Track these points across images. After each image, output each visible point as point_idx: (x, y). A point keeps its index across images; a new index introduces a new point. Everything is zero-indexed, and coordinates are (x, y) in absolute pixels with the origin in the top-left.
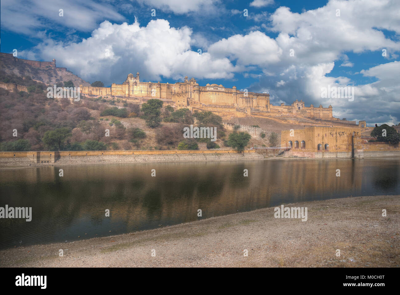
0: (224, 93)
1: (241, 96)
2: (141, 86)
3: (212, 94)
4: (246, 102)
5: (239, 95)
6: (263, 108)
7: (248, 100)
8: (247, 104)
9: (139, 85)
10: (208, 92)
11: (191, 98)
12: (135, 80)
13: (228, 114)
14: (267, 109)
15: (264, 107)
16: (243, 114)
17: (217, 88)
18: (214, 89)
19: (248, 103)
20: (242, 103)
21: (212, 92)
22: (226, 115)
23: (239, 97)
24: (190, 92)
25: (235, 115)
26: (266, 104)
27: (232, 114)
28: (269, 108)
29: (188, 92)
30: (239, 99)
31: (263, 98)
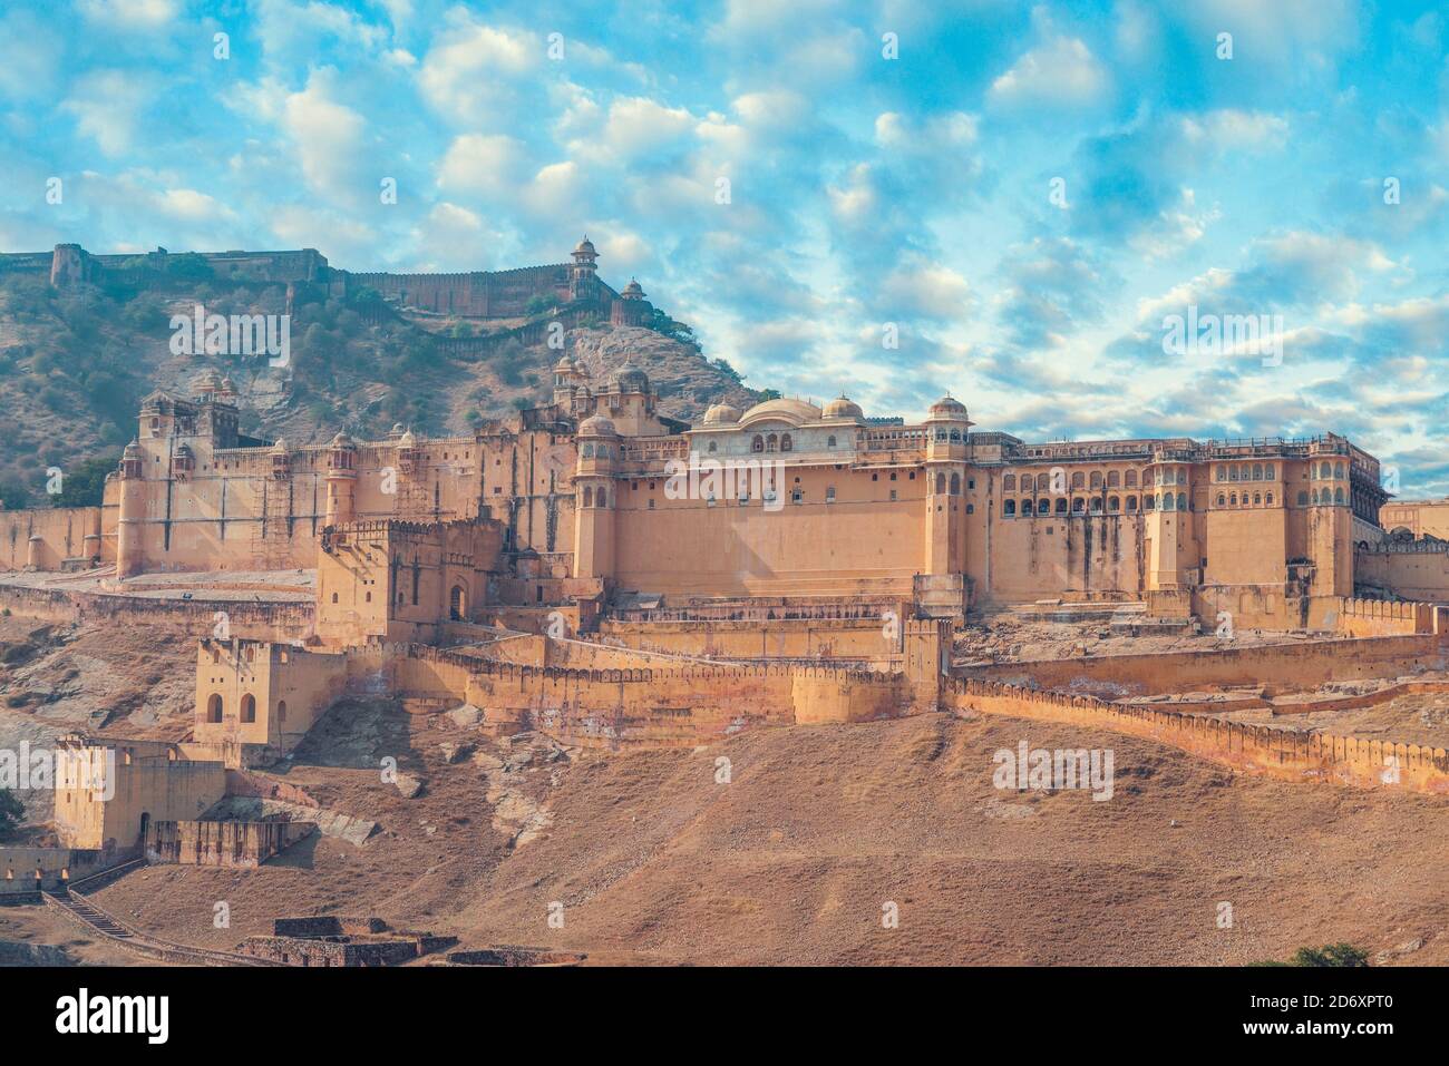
1: (1019, 495)
2: (220, 483)
4: (1070, 545)
5: (997, 479)
7: (1096, 524)
8: (1080, 566)
9: (207, 473)
11: (551, 548)
12: (181, 442)
14: (1305, 610)
15: (1257, 591)
19: (1096, 554)
20: (1026, 559)
22: (683, 705)
23: (991, 503)
24: (547, 499)
25: (770, 698)
26: (1297, 558)
27: (739, 687)
28: (1321, 597)
29: (531, 499)
30: (997, 520)
31: (1259, 487)
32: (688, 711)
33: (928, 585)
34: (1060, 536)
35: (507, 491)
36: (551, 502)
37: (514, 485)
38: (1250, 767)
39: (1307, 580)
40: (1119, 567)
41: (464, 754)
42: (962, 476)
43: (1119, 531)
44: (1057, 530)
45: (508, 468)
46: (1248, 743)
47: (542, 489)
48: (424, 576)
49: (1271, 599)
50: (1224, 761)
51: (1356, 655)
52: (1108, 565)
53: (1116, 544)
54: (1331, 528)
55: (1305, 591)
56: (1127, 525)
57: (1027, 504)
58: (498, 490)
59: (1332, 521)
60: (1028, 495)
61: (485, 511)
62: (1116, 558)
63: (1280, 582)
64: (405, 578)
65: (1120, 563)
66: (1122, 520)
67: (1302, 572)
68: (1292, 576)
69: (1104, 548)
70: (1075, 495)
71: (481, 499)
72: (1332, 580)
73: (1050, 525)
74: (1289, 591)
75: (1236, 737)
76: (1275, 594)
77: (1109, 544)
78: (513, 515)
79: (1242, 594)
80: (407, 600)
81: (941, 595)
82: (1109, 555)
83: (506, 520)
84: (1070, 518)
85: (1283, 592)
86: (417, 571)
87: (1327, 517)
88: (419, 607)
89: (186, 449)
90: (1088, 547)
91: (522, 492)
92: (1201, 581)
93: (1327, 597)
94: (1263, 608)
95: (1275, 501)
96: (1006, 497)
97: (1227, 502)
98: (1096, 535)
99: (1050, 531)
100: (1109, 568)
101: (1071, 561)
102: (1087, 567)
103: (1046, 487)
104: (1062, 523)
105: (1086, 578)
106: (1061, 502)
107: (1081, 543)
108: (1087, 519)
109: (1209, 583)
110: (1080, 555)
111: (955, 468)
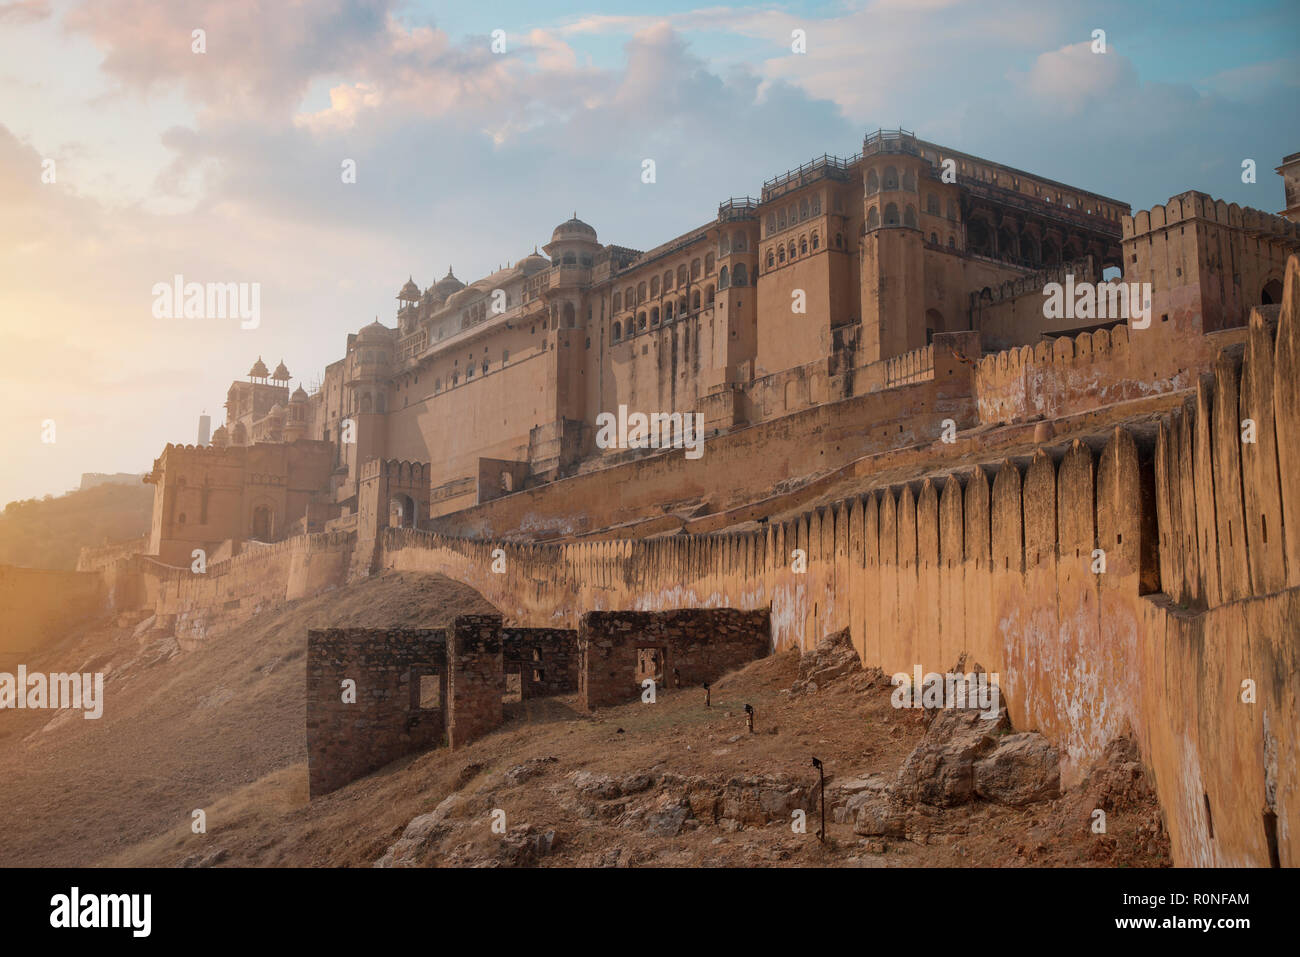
1: (623, 314)
3: (450, 383)
4: (661, 365)
15: (802, 373)
17: (483, 307)
23: (602, 329)
28: (867, 366)
31: (805, 230)
33: (541, 437)
34: (653, 353)
35: (338, 414)
37: (341, 407)
39: (853, 346)
40: (699, 380)
42: (577, 305)
43: (700, 333)
44: (651, 347)
45: (339, 390)
48: (217, 496)
49: (814, 380)
52: (690, 380)
53: (696, 352)
54: (876, 263)
55: (850, 362)
56: (703, 319)
57: (630, 324)
59: (876, 251)
60: (630, 314)
61: (327, 433)
62: (696, 367)
63: (823, 353)
65: (699, 374)
67: (848, 336)
68: (838, 344)
69: (687, 360)
70: (666, 300)
71: (325, 425)
72: (877, 340)
73: (644, 344)
74: (833, 365)
76: (818, 374)
77: (690, 354)
79: (787, 384)
81: (546, 448)
82: (690, 367)
83: (336, 443)
84: (660, 330)
85: (825, 367)
87: (872, 246)
90: (674, 361)
92: (752, 374)
93: (873, 363)
94: (807, 399)
95: (820, 243)
96: (614, 320)
97: (776, 260)
98: (681, 344)
99: (645, 350)
100: (690, 386)
101: (661, 383)
102: (673, 387)
103: (644, 298)
104: (655, 337)
105: (673, 401)
106: (655, 312)
107: (669, 359)
108: (673, 326)
109: (758, 375)
110: (668, 374)
111: (568, 297)
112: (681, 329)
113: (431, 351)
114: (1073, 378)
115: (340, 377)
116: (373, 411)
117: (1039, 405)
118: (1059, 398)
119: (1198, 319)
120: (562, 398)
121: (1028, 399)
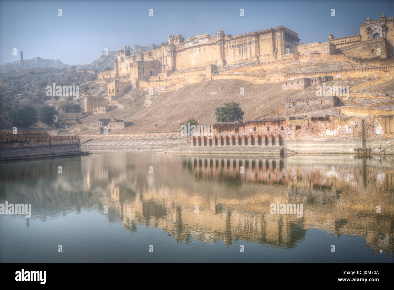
0: (207, 47)
1: (232, 45)
3: (191, 52)
4: (240, 52)
5: (228, 43)
6: (267, 57)
8: (241, 55)
10: (187, 51)
11: (166, 64)
13: (177, 81)
14: (276, 57)
15: (268, 55)
16: (197, 78)
17: (198, 41)
18: (194, 43)
19: (244, 53)
20: (233, 55)
21: (191, 50)
22: (175, 84)
23: (227, 47)
24: (165, 56)
25: (187, 81)
26: (274, 48)
27: (182, 80)
28: (279, 55)
29: (163, 57)
30: (228, 49)
31: (268, 37)
32: (175, 85)
33: (218, 61)
34: (238, 51)
35: (160, 56)
36: (166, 57)
37: (161, 55)
38: (256, 82)
39: (276, 52)
41: (144, 95)
42: (223, 43)
44: (238, 50)
45: (160, 52)
46: (256, 78)
47: (165, 55)
48: (145, 69)
49: (270, 56)
50: (252, 82)
51: (281, 63)
53: (247, 51)
54: (280, 42)
55: (276, 54)
56: (248, 47)
57: (233, 46)
58: (159, 56)
60: (233, 44)
61: (157, 59)
62: (247, 53)
63: (272, 53)
64: (141, 70)
66: (248, 46)
67: (276, 51)
68: (274, 52)
69: (245, 52)
70: (240, 43)
71: (157, 58)
72: (280, 52)
74: (273, 54)
75: (254, 77)
78: (161, 60)
80: (142, 73)
81: (219, 63)
82: (246, 53)
83: (160, 61)
84: (240, 47)
85: (272, 54)
86: (143, 69)
87: (279, 40)
88: (144, 74)
89: (122, 57)
90: (242, 52)
91: (162, 56)
92: (259, 55)
94: (269, 58)
95: (271, 39)
96: (230, 45)
97: (263, 40)
98: (244, 50)
99: (237, 50)
100: (246, 55)
101: (240, 55)
102: (242, 55)
103: (236, 42)
104: (238, 48)
105: (242, 57)
106: (238, 45)
107: (241, 51)
108: (242, 47)
109: (260, 55)
110: (241, 53)
111: (221, 41)
112: (244, 48)
113: (185, 47)
114: (315, 58)
115: (160, 50)
116: (173, 56)
117: (311, 61)
118: (313, 61)
119: (329, 54)
120: (221, 56)
121: (309, 60)
